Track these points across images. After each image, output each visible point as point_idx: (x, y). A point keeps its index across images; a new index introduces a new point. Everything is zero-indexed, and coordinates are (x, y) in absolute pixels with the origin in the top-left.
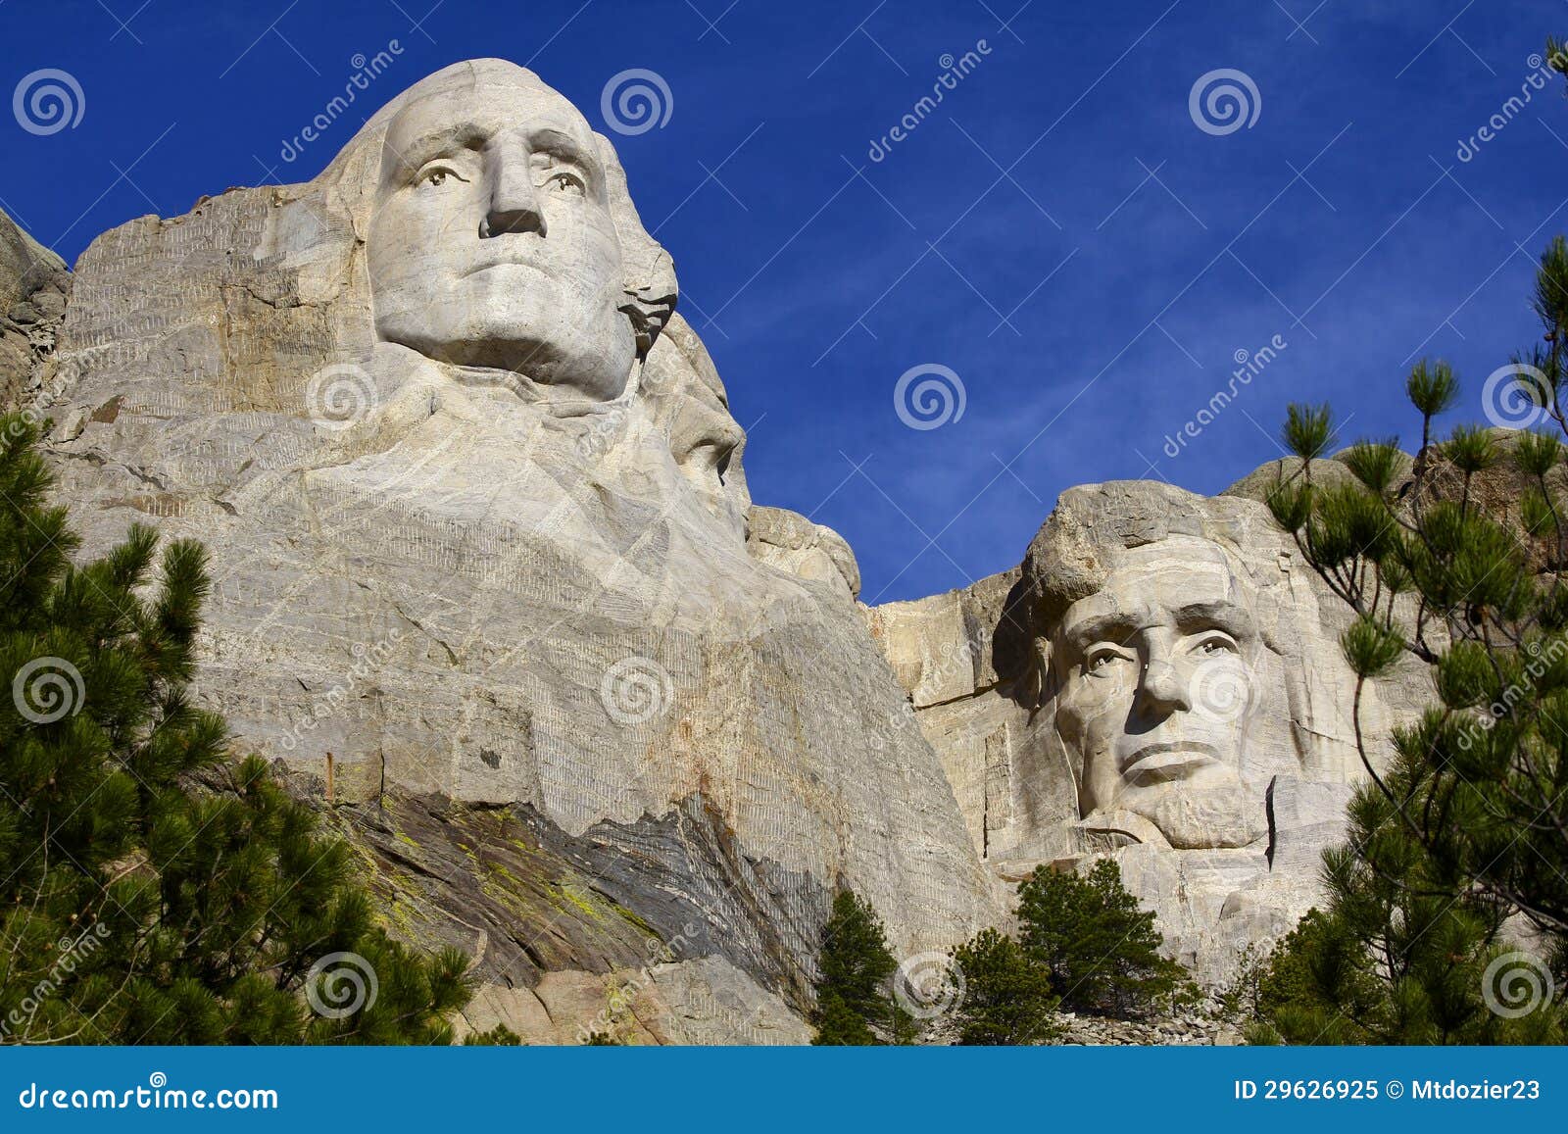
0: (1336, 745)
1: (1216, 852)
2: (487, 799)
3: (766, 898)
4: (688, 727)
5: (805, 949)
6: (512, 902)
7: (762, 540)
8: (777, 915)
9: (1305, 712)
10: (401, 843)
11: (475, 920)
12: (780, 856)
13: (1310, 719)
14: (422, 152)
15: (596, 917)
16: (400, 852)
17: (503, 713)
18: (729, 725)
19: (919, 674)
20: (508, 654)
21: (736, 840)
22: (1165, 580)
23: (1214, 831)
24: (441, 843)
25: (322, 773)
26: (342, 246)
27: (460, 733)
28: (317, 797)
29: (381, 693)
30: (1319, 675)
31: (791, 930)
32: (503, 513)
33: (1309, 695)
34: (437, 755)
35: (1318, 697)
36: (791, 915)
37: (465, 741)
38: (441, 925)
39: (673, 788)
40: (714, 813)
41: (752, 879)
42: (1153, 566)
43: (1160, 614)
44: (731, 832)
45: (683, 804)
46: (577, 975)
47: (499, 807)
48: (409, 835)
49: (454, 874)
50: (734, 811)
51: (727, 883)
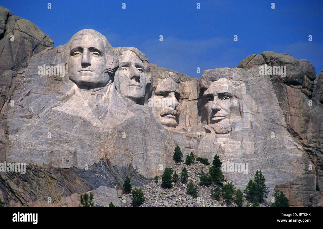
0: (247, 113)
1: (222, 135)
2: (66, 168)
3: (116, 172)
4: (104, 147)
5: (122, 178)
6: (69, 183)
7: (158, 78)
8: (117, 174)
9: (241, 108)
10: (53, 176)
11: (63, 186)
12: (118, 165)
13: (242, 110)
14: (73, 51)
15: (81, 185)
16: (53, 177)
17: (70, 153)
18: (111, 146)
19: (190, 94)
20: (75, 141)
21: (111, 164)
22: (217, 88)
23: (222, 131)
24: (59, 175)
25: (42, 166)
26: (64, 64)
27: (64, 157)
28: (41, 170)
29: (53, 152)
30: (245, 102)
31: (119, 176)
32: (80, 114)
33: (242, 105)
34: (59, 161)
35: (244, 105)
36: (120, 174)
37: (64, 158)
38: (58, 187)
39: (101, 157)
40: (108, 160)
41: (113, 169)
42: (215, 85)
43: (216, 94)
44: (110, 163)
45: (102, 159)
46: (76, 194)
47: (68, 168)
48: (54, 174)
49: (60, 180)
50: (111, 159)
51: (109, 170)
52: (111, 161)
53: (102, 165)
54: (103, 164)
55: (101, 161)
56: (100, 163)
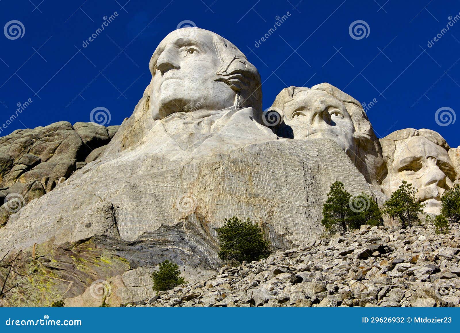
4: (191, 193)
10: (53, 263)
11: (71, 279)
16: (51, 266)
18: (209, 188)
21: (210, 224)
24: (65, 258)
25: (31, 250)
27: (82, 221)
28: (30, 258)
29: (62, 219)
37: (82, 223)
38: (60, 284)
39: (182, 214)
40: (201, 218)
44: (208, 222)
45: (187, 218)
47: (88, 240)
49: (66, 266)
50: (210, 215)
51: (204, 239)
52: (209, 219)
53: (186, 230)
54: (187, 228)
55: (182, 222)
56: (181, 226)
